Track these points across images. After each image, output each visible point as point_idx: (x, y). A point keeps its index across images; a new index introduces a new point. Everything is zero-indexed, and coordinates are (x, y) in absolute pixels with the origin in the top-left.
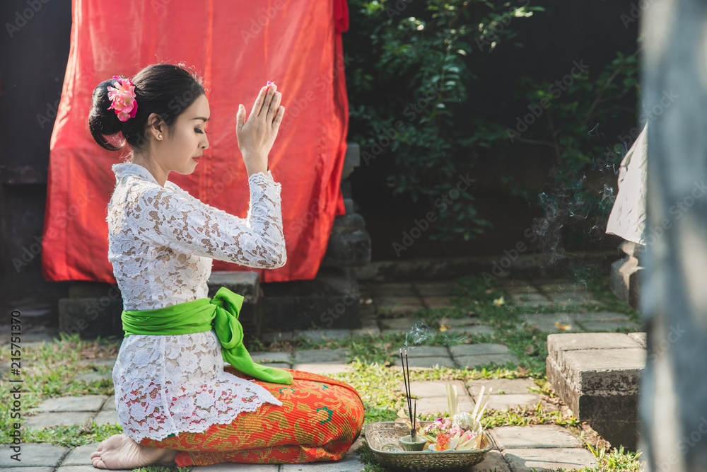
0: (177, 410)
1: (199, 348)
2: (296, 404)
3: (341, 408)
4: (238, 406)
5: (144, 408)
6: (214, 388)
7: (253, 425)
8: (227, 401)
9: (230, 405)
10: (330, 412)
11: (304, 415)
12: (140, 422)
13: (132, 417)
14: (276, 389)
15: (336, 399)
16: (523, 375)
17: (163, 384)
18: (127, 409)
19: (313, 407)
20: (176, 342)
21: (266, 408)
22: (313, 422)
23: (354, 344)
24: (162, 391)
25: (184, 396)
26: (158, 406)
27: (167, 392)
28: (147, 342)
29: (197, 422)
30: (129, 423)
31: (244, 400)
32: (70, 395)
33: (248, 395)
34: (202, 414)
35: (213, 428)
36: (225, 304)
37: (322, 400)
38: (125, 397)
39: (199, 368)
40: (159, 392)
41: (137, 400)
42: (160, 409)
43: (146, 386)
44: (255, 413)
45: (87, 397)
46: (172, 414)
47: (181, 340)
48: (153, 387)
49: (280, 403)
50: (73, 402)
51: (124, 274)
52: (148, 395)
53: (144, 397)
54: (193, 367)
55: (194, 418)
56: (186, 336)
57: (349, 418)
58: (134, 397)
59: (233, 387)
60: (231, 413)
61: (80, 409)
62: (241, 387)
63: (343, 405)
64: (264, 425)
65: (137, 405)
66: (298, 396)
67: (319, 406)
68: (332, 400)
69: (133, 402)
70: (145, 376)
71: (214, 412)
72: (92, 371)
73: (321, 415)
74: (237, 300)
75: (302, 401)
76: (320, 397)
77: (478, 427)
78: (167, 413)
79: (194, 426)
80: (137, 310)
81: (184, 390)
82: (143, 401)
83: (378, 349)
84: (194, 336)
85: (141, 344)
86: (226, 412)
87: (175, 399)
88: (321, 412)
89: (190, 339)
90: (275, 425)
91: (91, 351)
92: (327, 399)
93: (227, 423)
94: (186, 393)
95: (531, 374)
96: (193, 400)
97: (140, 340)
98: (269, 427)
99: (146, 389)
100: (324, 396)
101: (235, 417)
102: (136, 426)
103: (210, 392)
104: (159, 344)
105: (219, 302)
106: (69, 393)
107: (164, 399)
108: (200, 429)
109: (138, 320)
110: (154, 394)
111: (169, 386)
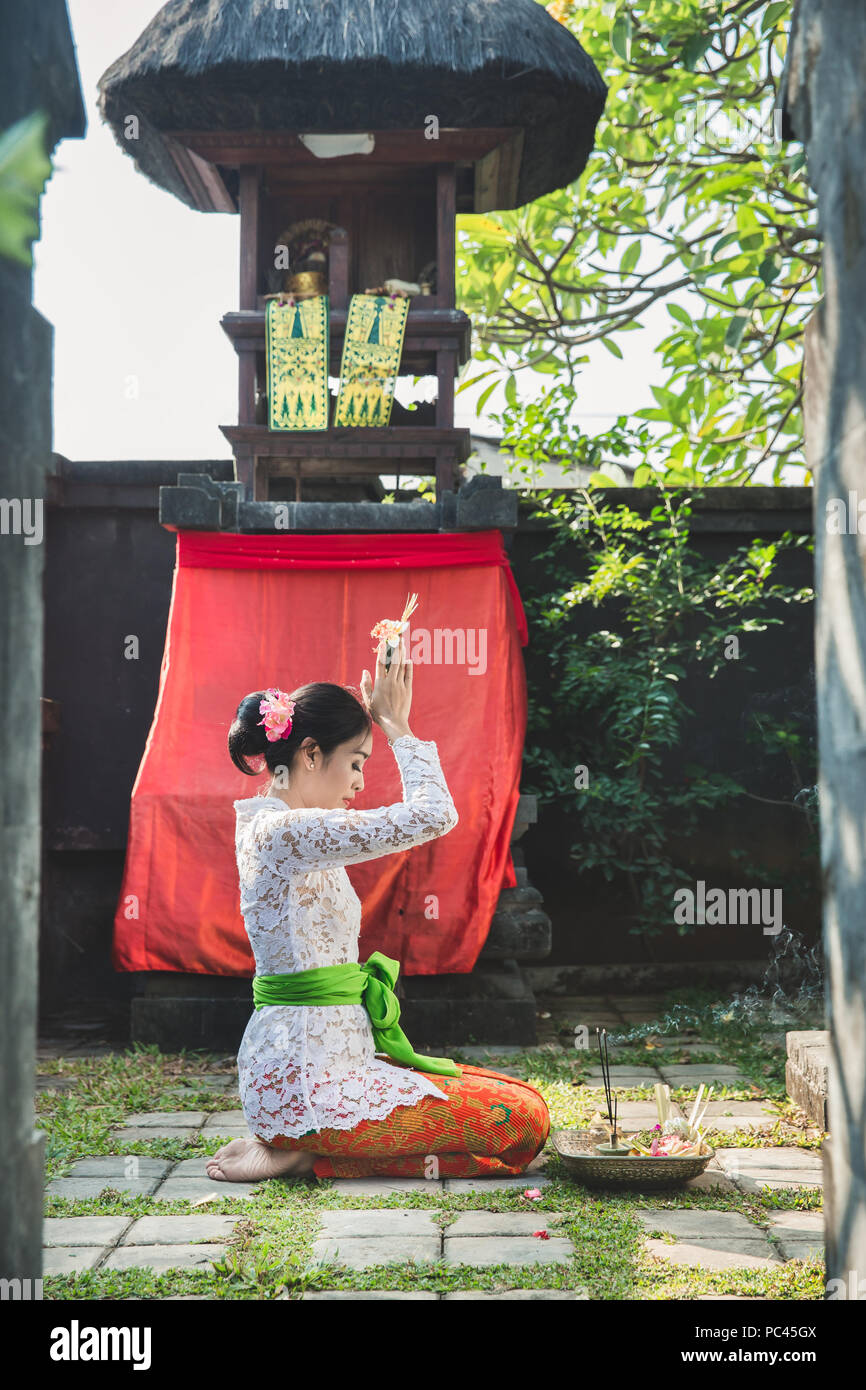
0: (319, 1100)
1: (347, 1025)
2: (465, 1099)
3: (521, 1107)
4: (394, 1099)
5: (279, 1096)
6: (365, 1076)
7: (412, 1123)
8: (381, 1091)
9: (384, 1097)
10: (509, 1112)
11: (476, 1112)
12: (273, 1115)
13: (263, 1108)
14: (440, 1080)
15: (514, 1096)
16: (758, 1096)
17: (304, 1067)
18: (257, 1097)
19: (486, 1104)
20: (320, 1014)
21: (428, 1103)
22: (487, 1122)
23: (529, 1061)
24: (302, 1075)
25: (329, 1082)
26: (296, 1093)
27: (308, 1076)
28: (286, 1014)
29: (344, 1116)
30: (259, 1115)
31: (401, 1091)
32: (160, 1111)
33: (407, 1086)
34: (349, 1106)
35: (364, 1124)
36: (379, 972)
37: (497, 1096)
38: (255, 1083)
39: (348, 1049)
40: (299, 1075)
41: (271, 1086)
42: (299, 1098)
43: (282, 1068)
44: (415, 1107)
45: (181, 1113)
46: (314, 1105)
47: (327, 1012)
48: (292, 1069)
49: (445, 1097)
50: (166, 1117)
51: (260, 928)
52: (285, 1079)
53: (280, 1082)
54: (340, 1047)
55: (340, 1110)
56: (333, 1008)
57: (531, 1120)
58: (267, 1082)
59: (387, 1075)
60: (385, 1106)
61: (177, 1124)
62: (398, 1077)
63: (524, 1103)
64: (425, 1123)
65: (272, 1092)
66: (468, 1090)
67: (494, 1102)
68: (510, 1097)
69: (266, 1088)
70: (282, 1056)
71: (364, 1105)
72: (182, 1086)
73: (497, 1115)
74: (392, 967)
75: (474, 1096)
76: (495, 1092)
77: (696, 1136)
78: (308, 1103)
79: (340, 1120)
80: (274, 974)
81: (328, 1075)
82: (277, 1086)
83: (563, 1068)
84: (341, 1008)
85: (279, 1016)
86: (379, 1106)
87: (317, 1086)
88: (497, 1110)
89: (338, 1012)
90: (440, 1124)
91: (177, 1065)
92: (504, 1095)
93: (380, 1119)
94: (331, 1079)
95: (769, 1096)
96: (339, 1088)
97: (277, 1012)
98: (432, 1126)
99: (282, 1072)
100: (500, 1092)
101: (391, 1111)
102: (267, 1119)
103: (360, 1079)
104: (299, 1016)
105: (371, 970)
106: (159, 1108)
107: (305, 1085)
108: (347, 1125)
109: (275, 987)
110: (292, 1078)
111: (310, 1069)
